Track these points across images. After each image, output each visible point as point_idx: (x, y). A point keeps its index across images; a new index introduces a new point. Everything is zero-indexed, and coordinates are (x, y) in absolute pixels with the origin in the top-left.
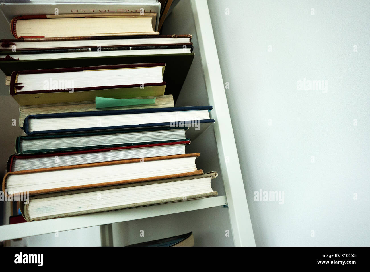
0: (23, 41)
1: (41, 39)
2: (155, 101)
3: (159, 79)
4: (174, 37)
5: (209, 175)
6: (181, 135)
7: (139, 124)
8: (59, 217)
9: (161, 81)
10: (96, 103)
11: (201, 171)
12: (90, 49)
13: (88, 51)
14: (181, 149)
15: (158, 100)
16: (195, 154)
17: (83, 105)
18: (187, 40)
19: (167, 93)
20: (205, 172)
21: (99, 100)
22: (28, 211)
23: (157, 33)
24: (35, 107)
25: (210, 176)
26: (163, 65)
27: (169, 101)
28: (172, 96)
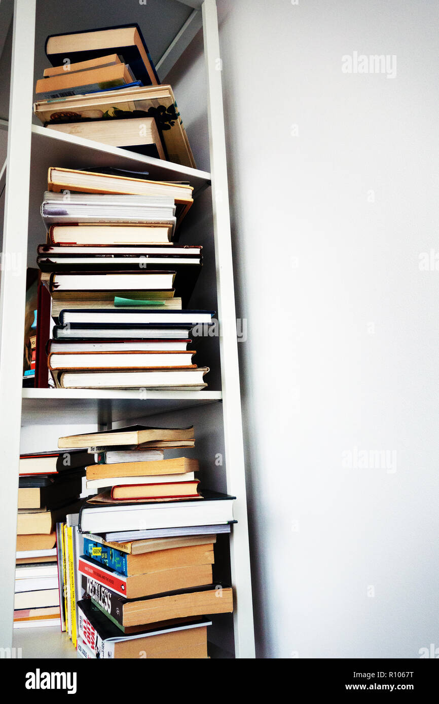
0: (59, 246)
1: (73, 245)
2: (164, 302)
3: (169, 286)
4: (186, 248)
5: (201, 369)
6: (184, 334)
7: (148, 322)
8: (84, 388)
9: (171, 287)
10: (115, 301)
11: (196, 366)
12: (113, 256)
13: (111, 257)
14: (183, 346)
15: (168, 301)
16: (192, 351)
17: (103, 302)
18: (197, 251)
19: (176, 296)
20: (199, 367)
21: (118, 299)
22: (63, 381)
23: (172, 244)
24: (64, 301)
25: (203, 370)
26: (174, 273)
27: (177, 304)
28: (180, 298)
